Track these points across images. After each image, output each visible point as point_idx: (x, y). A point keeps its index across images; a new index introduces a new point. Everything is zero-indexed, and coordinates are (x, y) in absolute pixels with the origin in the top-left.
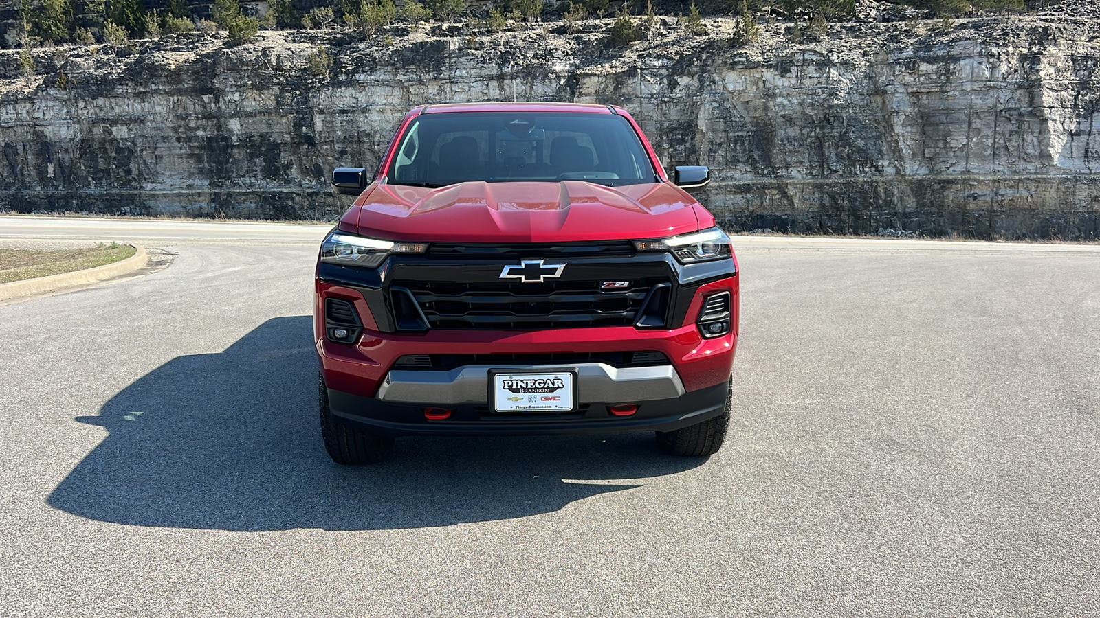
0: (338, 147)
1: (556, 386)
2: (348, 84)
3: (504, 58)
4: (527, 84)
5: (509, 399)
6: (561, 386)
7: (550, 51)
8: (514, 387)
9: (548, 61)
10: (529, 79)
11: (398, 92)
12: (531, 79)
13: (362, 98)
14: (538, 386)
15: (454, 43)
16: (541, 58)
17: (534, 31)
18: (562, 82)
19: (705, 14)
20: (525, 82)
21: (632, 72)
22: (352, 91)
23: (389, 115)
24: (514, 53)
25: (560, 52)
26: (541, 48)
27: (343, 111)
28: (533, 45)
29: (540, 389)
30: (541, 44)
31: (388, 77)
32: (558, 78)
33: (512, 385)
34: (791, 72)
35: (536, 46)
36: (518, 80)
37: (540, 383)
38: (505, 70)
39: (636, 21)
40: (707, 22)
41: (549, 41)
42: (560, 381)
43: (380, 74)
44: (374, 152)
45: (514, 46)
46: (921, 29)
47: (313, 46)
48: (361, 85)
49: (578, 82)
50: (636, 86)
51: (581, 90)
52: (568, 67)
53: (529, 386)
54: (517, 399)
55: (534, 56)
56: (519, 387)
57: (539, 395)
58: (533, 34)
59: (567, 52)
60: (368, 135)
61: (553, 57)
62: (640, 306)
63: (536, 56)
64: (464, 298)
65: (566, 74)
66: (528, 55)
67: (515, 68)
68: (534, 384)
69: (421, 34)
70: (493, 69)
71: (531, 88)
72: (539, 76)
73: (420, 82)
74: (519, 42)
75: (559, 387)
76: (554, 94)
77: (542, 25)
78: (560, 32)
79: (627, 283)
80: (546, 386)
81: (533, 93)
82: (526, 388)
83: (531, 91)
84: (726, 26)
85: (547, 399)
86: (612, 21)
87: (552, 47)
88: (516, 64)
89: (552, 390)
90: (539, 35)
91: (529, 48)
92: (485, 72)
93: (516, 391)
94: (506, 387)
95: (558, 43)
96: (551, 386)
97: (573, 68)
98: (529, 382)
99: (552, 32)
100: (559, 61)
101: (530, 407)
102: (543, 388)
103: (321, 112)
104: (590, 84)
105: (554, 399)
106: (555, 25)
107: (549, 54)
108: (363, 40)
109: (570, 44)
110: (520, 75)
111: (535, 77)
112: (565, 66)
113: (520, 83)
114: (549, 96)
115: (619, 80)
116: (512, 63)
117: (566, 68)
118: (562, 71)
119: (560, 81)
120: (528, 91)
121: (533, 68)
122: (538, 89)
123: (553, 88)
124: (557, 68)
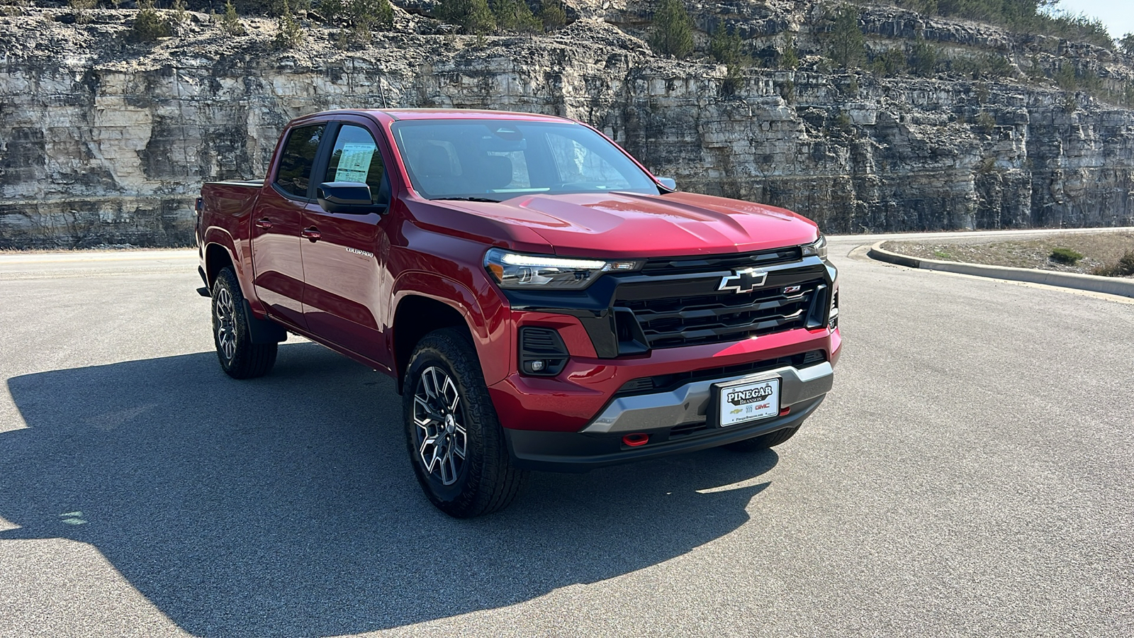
1: (767, 393)
4: (30, 79)
5: (731, 412)
6: (770, 393)
7: (58, 41)
8: (736, 399)
9: (57, 53)
10: (34, 73)
12: (36, 73)
14: (754, 396)
16: (46, 49)
17: (31, 17)
18: (78, 78)
19: (245, 13)
20: (28, 77)
21: (166, 71)
24: (9, 42)
25: (71, 43)
26: (44, 37)
28: (34, 34)
29: (755, 398)
30: (45, 33)
32: (72, 73)
33: (734, 398)
34: (341, 79)
35: (38, 35)
36: (18, 74)
37: (755, 392)
39: (162, 14)
40: (244, 21)
41: (54, 30)
42: (770, 389)
45: (7, 33)
46: (459, 43)
49: (98, 79)
50: (169, 86)
51: (103, 89)
52: (83, 62)
53: (747, 397)
54: (738, 411)
55: (36, 47)
56: (740, 399)
57: (754, 404)
58: (31, 21)
59: (80, 45)
61: (63, 48)
62: (808, 308)
63: (38, 46)
65: (83, 70)
66: (28, 45)
67: (13, 60)
68: (751, 394)
71: (37, 84)
72: (46, 70)
74: (14, 29)
75: (769, 395)
76: (68, 92)
77: (40, 11)
78: (67, 20)
80: (759, 395)
81: (40, 90)
82: (746, 400)
83: (37, 88)
84: (267, 28)
85: (760, 407)
86: (133, 14)
87: (60, 37)
88: (13, 54)
89: (764, 398)
90: (39, 23)
91: (28, 36)
93: (737, 403)
94: (730, 400)
95: (67, 32)
96: (763, 394)
97: (89, 63)
98: (747, 392)
99: (57, 19)
100: (72, 54)
101: (747, 417)
102: (758, 397)
104: (115, 83)
105: (765, 406)
106: (58, 11)
107: (56, 45)
109: (83, 35)
110: (21, 68)
111: (41, 71)
112: (80, 60)
113: (21, 78)
114: (63, 94)
115: (151, 78)
116: (8, 53)
117: (82, 63)
118: (77, 66)
119: (74, 76)
120: (33, 88)
121: (37, 61)
122: (48, 85)
123: (65, 86)
124: (71, 61)
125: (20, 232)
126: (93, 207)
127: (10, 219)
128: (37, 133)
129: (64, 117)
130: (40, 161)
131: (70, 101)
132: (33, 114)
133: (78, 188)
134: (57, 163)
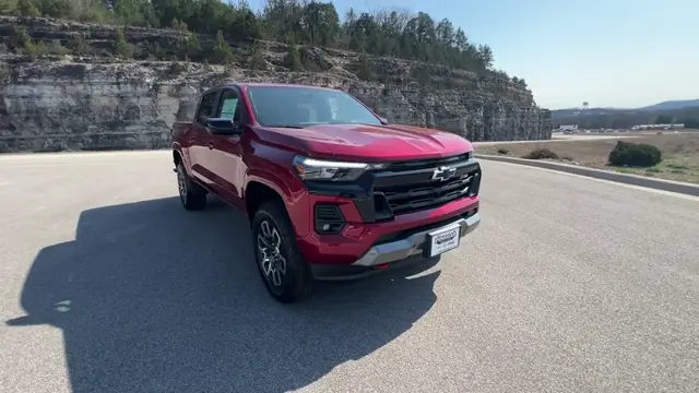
0: (23, 115)
2: (25, 83)
3: (119, 75)
4: (133, 87)
6: (455, 235)
9: (142, 77)
10: (134, 85)
11: (58, 88)
13: (35, 90)
15: (89, 67)
16: (138, 76)
18: (151, 87)
19: (211, 62)
20: (131, 86)
21: (183, 84)
22: (27, 87)
23: (54, 99)
24: (123, 73)
25: (147, 74)
26: (137, 71)
27: (24, 97)
28: (133, 70)
31: (51, 81)
32: (148, 85)
35: (135, 71)
36: (128, 85)
38: (120, 80)
39: (181, 63)
40: (212, 67)
41: (141, 69)
43: (46, 79)
44: (49, 118)
45: (123, 70)
46: (290, 75)
48: (34, 84)
49: (158, 87)
50: (185, 90)
51: (160, 91)
54: (440, 247)
55: (134, 75)
56: (441, 240)
57: (447, 242)
59: (151, 74)
60: (43, 109)
61: (144, 76)
64: (413, 194)
65: (152, 84)
66: (131, 74)
67: (125, 80)
68: (446, 237)
69: (68, 60)
70: (114, 79)
71: (135, 89)
72: (138, 84)
73: (72, 84)
74: (125, 68)
76: (147, 92)
77: (135, 62)
78: (145, 65)
79: (467, 175)
81: (136, 91)
82: (444, 240)
84: (220, 69)
86: (171, 63)
87: (143, 71)
88: (125, 78)
90: (135, 66)
91: (131, 71)
92: (110, 81)
93: (440, 243)
94: (436, 242)
95: (146, 70)
96: (452, 236)
97: (155, 81)
99: (142, 65)
100: (148, 78)
102: (449, 238)
103: (9, 97)
104: (165, 89)
105: (452, 243)
106: (142, 62)
107: (141, 74)
108: (30, 61)
109: (152, 71)
110: (129, 83)
111: (136, 85)
113: (129, 87)
114: (145, 93)
115: (178, 87)
116: (123, 77)
117: (152, 81)
118: (150, 82)
121: (134, 80)
122: (139, 89)
123: (146, 90)
124: (148, 80)
125: (132, 144)
126: (159, 134)
127: (128, 139)
128: (136, 107)
129: (146, 102)
130: (138, 118)
131: (148, 95)
132: (134, 100)
133: (153, 128)
134: (145, 119)
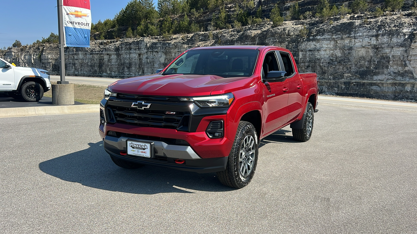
0: (307, 64)
1: (145, 148)
2: (313, 40)
3: (380, 28)
4: (389, 38)
5: (131, 150)
6: (147, 148)
7: (402, 23)
8: (133, 146)
9: (400, 28)
10: (390, 36)
11: (333, 43)
12: (391, 36)
13: (318, 45)
15: (358, 22)
16: (397, 27)
17: (396, 16)
18: (406, 37)
20: (388, 37)
22: (314, 43)
23: (328, 52)
24: (385, 25)
25: (407, 24)
26: (398, 22)
27: (310, 51)
28: (394, 22)
29: (140, 148)
30: (398, 21)
31: (329, 37)
32: (405, 35)
33: (132, 145)
35: (396, 22)
36: (385, 37)
37: (140, 146)
38: (379, 32)
41: (402, 19)
42: (146, 146)
43: (326, 36)
44: (320, 66)
45: (385, 22)
47: (303, 26)
48: (318, 41)
49: (414, 36)
51: (415, 40)
52: (410, 30)
53: (137, 147)
54: (134, 151)
55: (394, 26)
56: (134, 146)
57: (140, 150)
58: (395, 17)
59: (411, 24)
60: (318, 59)
61: (403, 26)
62: (179, 122)
63: (395, 26)
64: (124, 113)
65: (409, 33)
66: (391, 26)
67: (384, 32)
68: (139, 146)
69: (345, 20)
70: (374, 32)
71: (391, 40)
72: (395, 34)
73: (342, 39)
74: (388, 21)
75: (146, 149)
76: (402, 42)
77: (401, 13)
78: (409, 15)
79: (174, 113)
80: (142, 148)
81: (391, 42)
83: (391, 41)
85: (142, 152)
87: (403, 22)
88: (385, 30)
89: (144, 149)
90: (398, 17)
91: (392, 23)
92: (370, 34)
93: (133, 148)
94: (131, 146)
95: (407, 20)
96: (144, 148)
97: (412, 31)
98: (137, 145)
99: (404, 15)
100: (406, 28)
101: (138, 154)
103: (302, 51)
105: (144, 152)
106: (406, 12)
107: (401, 25)
108: (322, 23)
109: (413, 20)
110: (386, 34)
111: (393, 35)
112: (409, 30)
113: (386, 38)
114: (400, 43)
116: (383, 29)
117: (409, 31)
118: (407, 32)
119: (405, 36)
120: (389, 41)
121: (392, 31)
122: (395, 40)
123: (400, 40)
124: (405, 31)
125: (376, 93)
126: (403, 85)
127: (374, 88)
128: (388, 57)
129: (398, 52)
130: (387, 67)
131: (402, 45)
132: (387, 51)
133: (399, 78)
134: (393, 68)
